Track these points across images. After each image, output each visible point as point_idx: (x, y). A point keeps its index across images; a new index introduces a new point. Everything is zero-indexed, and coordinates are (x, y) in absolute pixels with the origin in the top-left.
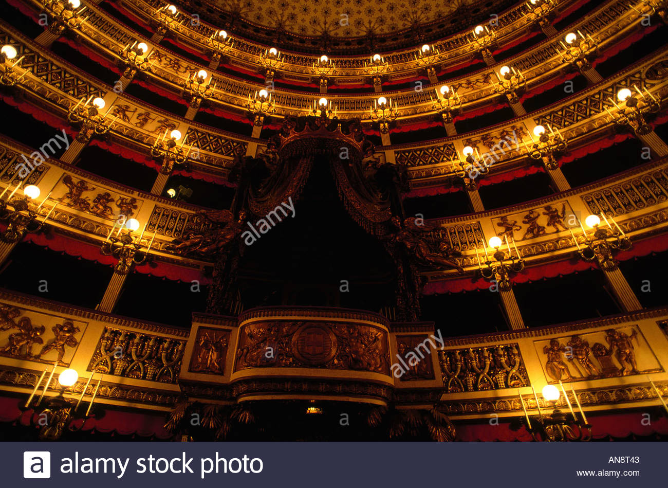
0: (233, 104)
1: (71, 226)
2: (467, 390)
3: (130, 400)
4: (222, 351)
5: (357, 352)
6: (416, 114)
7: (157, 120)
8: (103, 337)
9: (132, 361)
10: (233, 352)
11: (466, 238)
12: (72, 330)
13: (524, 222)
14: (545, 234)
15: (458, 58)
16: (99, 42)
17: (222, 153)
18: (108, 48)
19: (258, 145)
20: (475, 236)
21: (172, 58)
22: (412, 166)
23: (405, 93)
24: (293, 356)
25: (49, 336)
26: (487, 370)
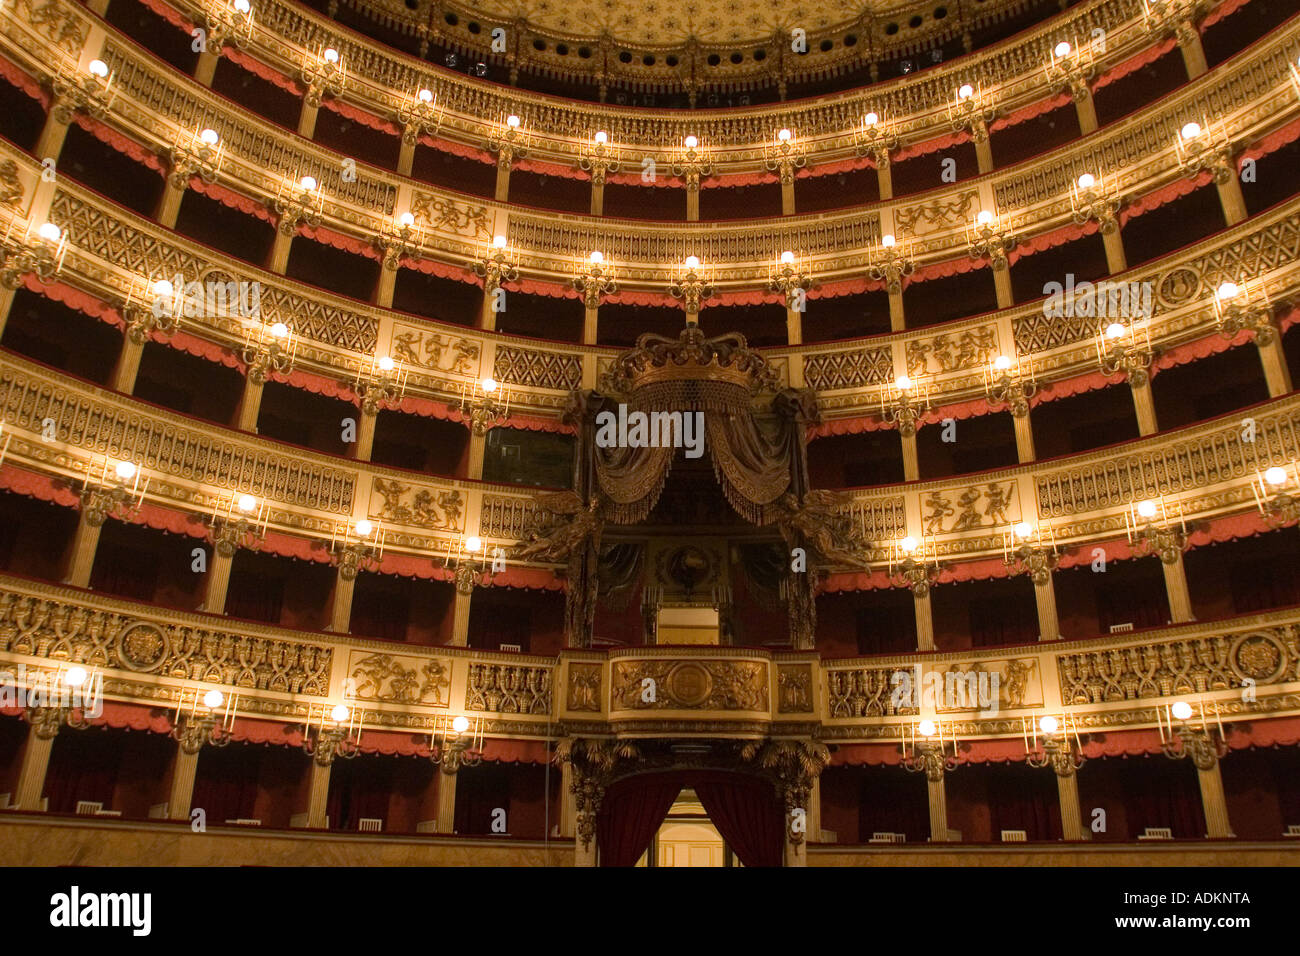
0: (549, 270)
1: (400, 545)
2: (854, 714)
3: (510, 733)
4: (596, 686)
5: (732, 692)
6: (845, 268)
7: (452, 344)
8: (470, 674)
9: (503, 695)
10: (607, 691)
11: (884, 521)
12: (440, 671)
13: (960, 505)
14: (980, 527)
15: (932, 130)
16: (342, 219)
17: (549, 386)
18: (354, 223)
19: (598, 358)
20: (895, 520)
21: (443, 201)
22: (827, 388)
23: (830, 219)
24: (669, 697)
25: (421, 679)
26: (878, 695)
